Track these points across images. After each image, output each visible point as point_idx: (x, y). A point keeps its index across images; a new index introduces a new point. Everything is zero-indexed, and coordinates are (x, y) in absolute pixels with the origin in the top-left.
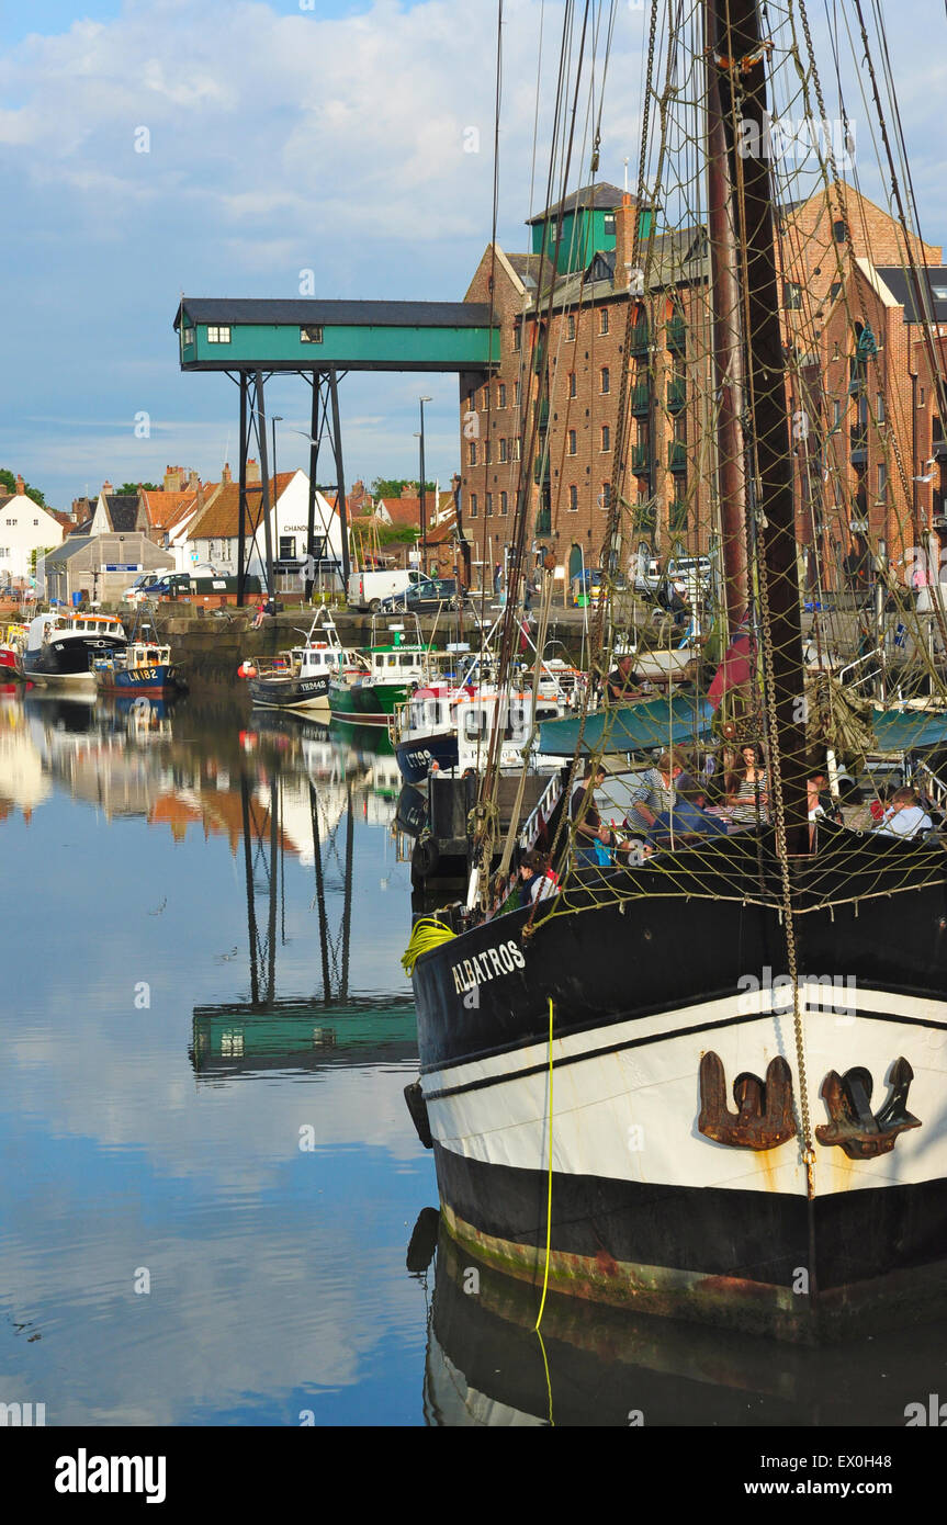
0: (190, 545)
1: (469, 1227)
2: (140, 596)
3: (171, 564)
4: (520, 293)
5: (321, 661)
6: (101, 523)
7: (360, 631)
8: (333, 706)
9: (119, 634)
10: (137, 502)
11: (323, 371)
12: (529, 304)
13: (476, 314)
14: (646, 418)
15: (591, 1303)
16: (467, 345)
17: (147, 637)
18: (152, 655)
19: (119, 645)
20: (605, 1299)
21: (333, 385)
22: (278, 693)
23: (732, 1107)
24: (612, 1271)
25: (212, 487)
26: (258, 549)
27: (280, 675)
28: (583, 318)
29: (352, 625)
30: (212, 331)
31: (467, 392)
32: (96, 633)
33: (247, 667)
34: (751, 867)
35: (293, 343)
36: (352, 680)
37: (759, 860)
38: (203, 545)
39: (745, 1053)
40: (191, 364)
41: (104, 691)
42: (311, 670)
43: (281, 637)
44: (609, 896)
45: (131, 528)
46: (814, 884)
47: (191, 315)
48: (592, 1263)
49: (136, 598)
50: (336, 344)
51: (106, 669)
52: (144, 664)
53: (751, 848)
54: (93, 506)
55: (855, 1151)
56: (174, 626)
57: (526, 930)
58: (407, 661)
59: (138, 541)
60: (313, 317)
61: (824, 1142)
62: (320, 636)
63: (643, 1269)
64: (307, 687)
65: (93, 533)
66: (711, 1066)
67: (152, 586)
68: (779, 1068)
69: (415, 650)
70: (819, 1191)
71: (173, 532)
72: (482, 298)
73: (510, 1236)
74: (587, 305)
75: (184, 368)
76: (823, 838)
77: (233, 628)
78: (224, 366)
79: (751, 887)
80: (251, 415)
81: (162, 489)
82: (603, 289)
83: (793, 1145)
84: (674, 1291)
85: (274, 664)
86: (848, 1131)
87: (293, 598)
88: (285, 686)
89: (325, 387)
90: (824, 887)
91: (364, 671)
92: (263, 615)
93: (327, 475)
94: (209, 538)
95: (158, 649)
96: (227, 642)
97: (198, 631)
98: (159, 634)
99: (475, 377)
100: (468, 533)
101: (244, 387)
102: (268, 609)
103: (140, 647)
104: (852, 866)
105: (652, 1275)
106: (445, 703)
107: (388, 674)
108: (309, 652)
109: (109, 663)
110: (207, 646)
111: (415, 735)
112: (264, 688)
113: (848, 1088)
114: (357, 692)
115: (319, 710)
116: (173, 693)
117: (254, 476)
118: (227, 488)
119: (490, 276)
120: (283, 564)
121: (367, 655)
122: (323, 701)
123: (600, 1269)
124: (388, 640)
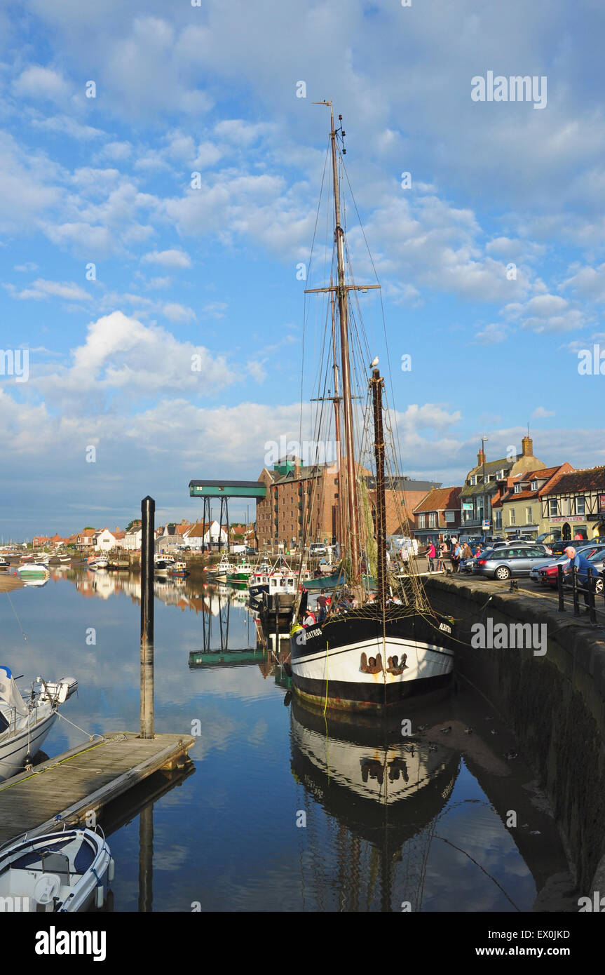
0: (188, 539)
1: (304, 693)
2: (178, 551)
3: (184, 543)
4: (271, 480)
5: (224, 567)
6: (166, 533)
7: (233, 560)
8: (227, 578)
9: (173, 560)
10: (175, 528)
11: (224, 497)
12: (273, 482)
13: (260, 484)
14: (301, 510)
15: (334, 709)
16: (258, 492)
17: (180, 561)
18: (181, 565)
19: (173, 563)
20: (337, 708)
21: (226, 501)
22: (213, 574)
23: (368, 664)
24: (339, 701)
25: (194, 525)
26: (207, 540)
27: (214, 570)
28: (286, 486)
29: (231, 558)
30: (198, 488)
31: (258, 503)
32: (167, 560)
33: (206, 568)
34: (374, 612)
35: (217, 491)
36: (232, 572)
37: (376, 610)
38: (192, 538)
39: (371, 652)
40: (193, 495)
41: (169, 574)
42: (221, 569)
43: (214, 561)
44: (342, 618)
45: (174, 534)
46: (389, 616)
47: (193, 484)
48: (335, 700)
49: (177, 551)
50: (227, 491)
51: (170, 569)
52: (180, 567)
53: (375, 607)
54: (164, 529)
55: (395, 674)
56: (187, 558)
57: (323, 626)
58: (246, 567)
59: (176, 537)
60: (222, 484)
61: (388, 672)
62: (224, 561)
63: (346, 701)
64: (220, 573)
65: (164, 535)
66: (364, 655)
67: (181, 549)
68: (379, 656)
69: (248, 565)
70: (387, 683)
71: (184, 535)
72: (261, 481)
73: (315, 694)
74: (288, 483)
75: (191, 496)
76: (391, 605)
77: (201, 559)
78: (201, 496)
79: (374, 616)
80: (207, 507)
81: (180, 525)
82: (291, 479)
83: (381, 672)
84: (353, 705)
85: (212, 568)
86: (393, 669)
87: (216, 551)
88: (214, 573)
89: (224, 501)
90: (390, 616)
91: (235, 569)
92: (209, 556)
93: (224, 522)
94: (193, 537)
95: (183, 564)
96: (200, 562)
97: (193, 560)
98: (183, 560)
99: (260, 499)
100: (258, 536)
101: (205, 501)
102: (210, 554)
103: (179, 563)
104: (395, 612)
105: (348, 702)
106: (261, 578)
107: (241, 570)
108: (221, 565)
109: (171, 567)
110: (195, 563)
111: (254, 585)
112: (210, 573)
113: (393, 660)
114: (234, 575)
115: (224, 579)
116: (186, 575)
117: (207, 521)
118: (198, 525)
119: (264, 476)
120: (211, 543)
121: (236, 566)
122: (225, 577)
123: (336, 701)
124: (241, 562)
